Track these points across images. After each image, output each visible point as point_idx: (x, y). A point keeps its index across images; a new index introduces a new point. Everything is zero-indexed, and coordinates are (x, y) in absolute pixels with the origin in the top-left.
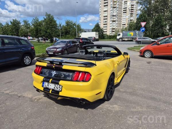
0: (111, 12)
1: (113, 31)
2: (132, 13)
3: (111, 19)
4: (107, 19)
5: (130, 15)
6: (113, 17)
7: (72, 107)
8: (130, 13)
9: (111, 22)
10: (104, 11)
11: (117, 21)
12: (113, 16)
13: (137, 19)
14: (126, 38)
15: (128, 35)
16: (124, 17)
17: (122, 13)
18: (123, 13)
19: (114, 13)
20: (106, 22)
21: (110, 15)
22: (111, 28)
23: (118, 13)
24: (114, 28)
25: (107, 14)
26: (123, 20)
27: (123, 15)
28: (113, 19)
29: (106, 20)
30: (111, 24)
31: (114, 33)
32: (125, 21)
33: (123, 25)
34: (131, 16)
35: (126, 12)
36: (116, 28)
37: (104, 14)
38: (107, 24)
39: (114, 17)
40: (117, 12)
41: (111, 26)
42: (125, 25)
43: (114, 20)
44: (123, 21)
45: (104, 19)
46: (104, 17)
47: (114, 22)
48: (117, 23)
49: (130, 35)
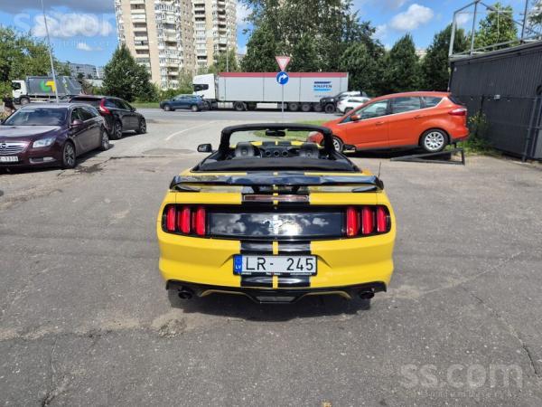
0: (158, 11)
1: (174, 77)
2: (222, 23)
3: (160, 37)
4: (145, 34)
5: (216, 29)
6: (165, 30)
7: (312, 319)
8: (216, 22)
9: (162, 47)
10: (132, 5)
11: (181, 44)
12: (167, 25)
13: (248, 45)
14: (38, 97)
15: (43, 87)
16: (201, 35)
17: (194, 20)
18: (197, 19)
19: (168, 17)
20: (143, 43)
21: (157, 22)
22: (163, 65)
23: (179, 17)
24: (172, 65)
25: (144, 16)
26: (199, 42)
27: (198, 26)
28: (168, 35)
29: (144, 38)
30: (162, 51)
31: (175, 82)
32: (203, 47)
33: (199, 57)
34: (221, 33)
35: (203, 19)
36: (181, 66)
37: (133, 17)
38: (147, 51)
39: (170, 31)
40: (177, 14)
41: (163, 59)
42: (205, 57)
43: (171, 39)
44: (198, 47)
45: (137, 34)
46: (136, 25)
47: (171, 48)
48: (180, 49)
49: (47, 89)
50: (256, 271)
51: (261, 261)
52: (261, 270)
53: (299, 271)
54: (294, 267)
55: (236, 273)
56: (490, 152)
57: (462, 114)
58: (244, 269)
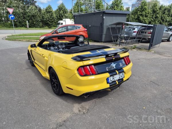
50: (113, 81)
51: (113, 77)
52: (114, 80)
53: (121, 77)
54: (120, 76)
55: (108, 83)
56: (91, 41)
57: (87, 31)
58: (110, 81)
